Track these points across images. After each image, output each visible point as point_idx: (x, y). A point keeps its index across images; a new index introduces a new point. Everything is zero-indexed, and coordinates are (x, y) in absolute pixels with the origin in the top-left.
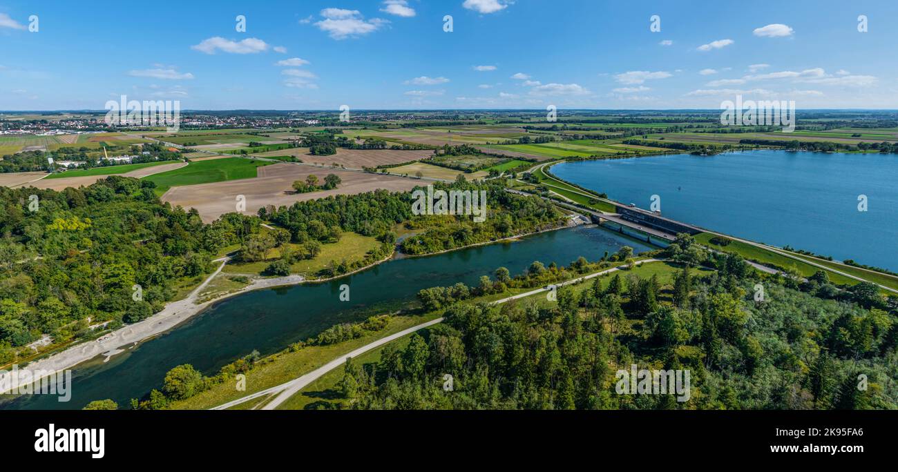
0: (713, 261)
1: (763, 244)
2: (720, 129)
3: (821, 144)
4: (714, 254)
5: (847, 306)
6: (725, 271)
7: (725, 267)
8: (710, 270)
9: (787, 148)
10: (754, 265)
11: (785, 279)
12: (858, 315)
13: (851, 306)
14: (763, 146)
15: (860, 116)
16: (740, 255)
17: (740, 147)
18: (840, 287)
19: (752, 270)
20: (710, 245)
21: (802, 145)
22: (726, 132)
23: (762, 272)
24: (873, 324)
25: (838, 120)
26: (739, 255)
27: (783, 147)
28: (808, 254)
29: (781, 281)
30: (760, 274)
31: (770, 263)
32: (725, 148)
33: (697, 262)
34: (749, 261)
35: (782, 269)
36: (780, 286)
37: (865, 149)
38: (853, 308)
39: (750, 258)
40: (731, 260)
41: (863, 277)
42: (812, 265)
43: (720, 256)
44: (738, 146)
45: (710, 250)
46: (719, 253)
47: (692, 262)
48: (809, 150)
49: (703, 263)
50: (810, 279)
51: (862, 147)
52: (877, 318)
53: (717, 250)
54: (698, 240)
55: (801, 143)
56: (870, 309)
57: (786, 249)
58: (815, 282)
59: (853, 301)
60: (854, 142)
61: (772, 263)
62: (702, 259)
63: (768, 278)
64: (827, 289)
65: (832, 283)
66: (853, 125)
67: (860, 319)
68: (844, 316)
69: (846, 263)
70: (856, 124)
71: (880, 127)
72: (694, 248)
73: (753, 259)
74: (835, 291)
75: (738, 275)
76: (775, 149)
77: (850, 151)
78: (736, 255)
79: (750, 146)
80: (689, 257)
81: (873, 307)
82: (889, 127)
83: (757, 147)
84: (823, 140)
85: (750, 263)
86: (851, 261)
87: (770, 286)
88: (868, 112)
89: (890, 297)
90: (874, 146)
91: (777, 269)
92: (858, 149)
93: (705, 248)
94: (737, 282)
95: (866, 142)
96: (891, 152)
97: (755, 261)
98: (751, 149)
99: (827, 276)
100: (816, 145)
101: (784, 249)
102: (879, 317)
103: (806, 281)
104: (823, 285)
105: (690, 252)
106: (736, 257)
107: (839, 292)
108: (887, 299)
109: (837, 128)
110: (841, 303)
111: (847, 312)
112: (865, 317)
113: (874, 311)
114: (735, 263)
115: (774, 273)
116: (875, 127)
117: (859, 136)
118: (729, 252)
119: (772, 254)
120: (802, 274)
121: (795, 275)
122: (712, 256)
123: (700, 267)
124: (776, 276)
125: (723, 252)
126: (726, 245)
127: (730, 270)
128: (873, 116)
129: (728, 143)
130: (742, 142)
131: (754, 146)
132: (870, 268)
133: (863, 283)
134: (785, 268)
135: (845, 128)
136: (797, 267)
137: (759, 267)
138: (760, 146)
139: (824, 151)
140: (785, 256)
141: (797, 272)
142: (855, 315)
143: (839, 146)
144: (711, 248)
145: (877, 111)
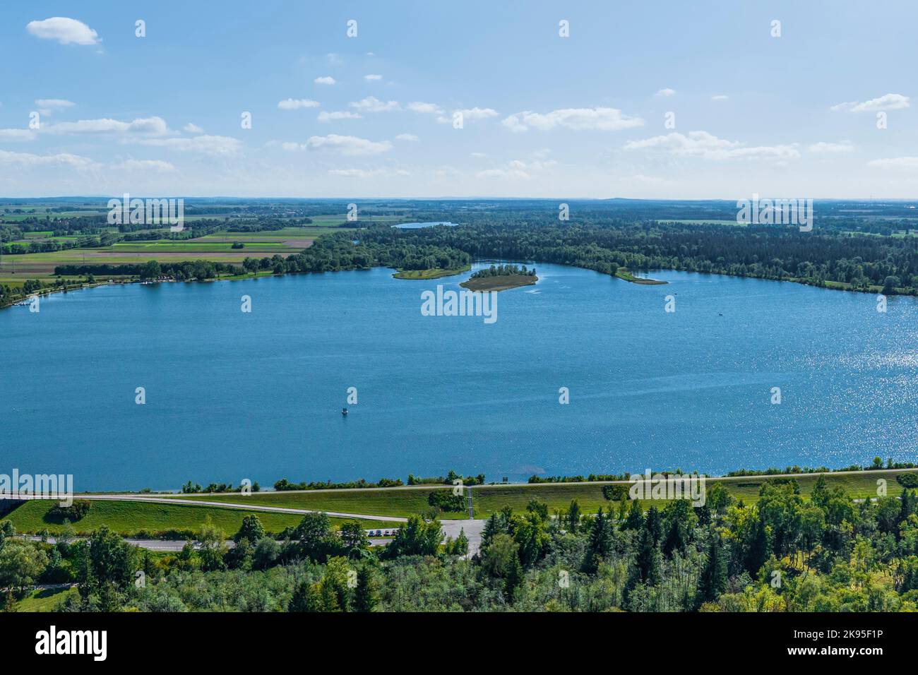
0: (63, 564)
1: (147, 492)
2: (9, 244)
3: (193, 264)
4: (61, 547)
5: (297, 569)
6: (92, 581)
7: (90, 570)
8: (61, 590)
9: (143, 278)
10: (143, 544)
11: (201, 553)
12: (314, 579)
13: (302, 567)
14: (102, 277)
15: (235, 209)
16: (114, 530)
17: (59, 284)
18: (281, 537)
19: (141, 557)
20: (49, 528)
21: (165, 269)
22: (20, 251)
23: (161, 555)
24: (337, 587)
25: (207, 218)
26: (111, 531)
27: (137, 277)
28: (222, 489)
29: (195, 561)
30: (158, 561)
31: (168, 529)
32: (29, 288)
33: (29, 580)
34: (133, 538)
35: (190, 536)
36: (197, 573)
37: (254, 271)
38: (306, 571)
39: (132, 532)
40: (99, 549)
41: (304, 506)
42: (233, 510)
43: (74, 547)
44: (53, 280)
45: (51, 541)
46: (71, 542)
47: (17, 585)
48: (179, 279)
49: (42, 579)
50: (237, 538)
51: (249, 265)
52: (337, 573)
53: (66, 536)
54: (18, 523)
55: (161, 266)
56: (326, 562)
57: (189, 491)
58: (245, 542)
59: (303, 556)
60: (237, 259)
61: (172, 528)
62: (38, 569)
63: (172, 563)
64: (265, 549)
65: (269, 534)
66: (229, 228)
67: (319, 585)
68: (298, 590)
69: (278, 487)
70: (232, 224)
71: (263, 229)
72: (14, 548)
73: (138, 531)
74: (276, 548)
75: (118, 579)
76: (122, 282)
77: (236, 275)
78: (104, 535)
79: (76, 278)
80: (7, 574)
81: (329, 556)
82: (274, 229)
83: (90, 281)
84: (193, 258)
85: (133, 543)
86: (284, 482)
87: (180, 579)
88: (242, 202)
89: (345, 528)
90: (264, 264)
91: (184, 539)
92: (246, 270)
93: (38, 539)
94: (122, 597)
95: (253, 257)
96: (287, 272)
97: (142, 536)
98: (79, 286)
99: (259, 523)
100: (186, 267)
101: (185, 492)
102: (340, 571)
103: (231, 545)
104: (258, 542)
105: (8, 562)
106: (105, 539)
107: (282, 546)
108: (340, 534)
109: (209, 233)
110: (290, 567)
111: (300, 581)
112: (323, 579)
113: (333, 562)
114: (107, 554)
115: (180, 549)
116: (258, 230)
117: (241, 247)
118: (89, 531)
119: (167, 508)
120: (224, 534)
121: (214, 540)
122: (58, 554)
123: (37, 590)
124: (185, 555)
125: (78, 535)
126: (80, 518)
127: (101, 573)
128: (251, 209)
129: (32, 277)
130: (59, 271)
131: (84, 278)
132: (311, 486)
133: (307, 517)
134: (194, 531)
135: (219, 233)
136: (214, 521)
137: (154, 546)
138: (95, 278)
139: (200, 279)
140: (190, 507)
141: (215, 531)
142: (311, 580)
143: (219, 267)
144: (53, 535)
145: (253, 202)
